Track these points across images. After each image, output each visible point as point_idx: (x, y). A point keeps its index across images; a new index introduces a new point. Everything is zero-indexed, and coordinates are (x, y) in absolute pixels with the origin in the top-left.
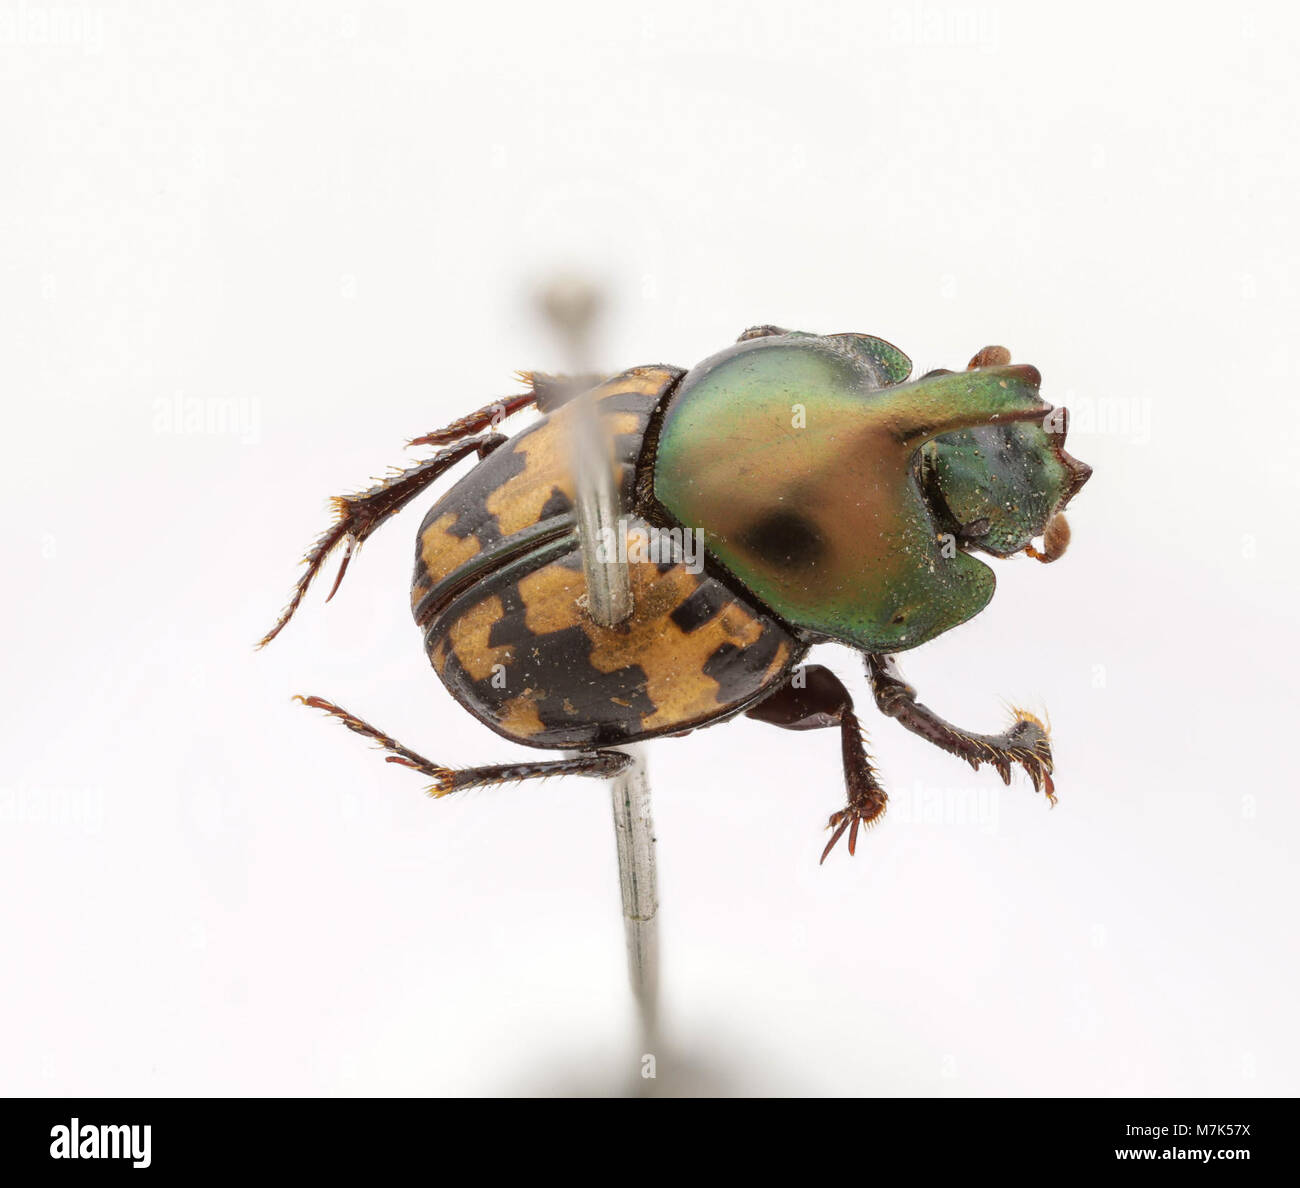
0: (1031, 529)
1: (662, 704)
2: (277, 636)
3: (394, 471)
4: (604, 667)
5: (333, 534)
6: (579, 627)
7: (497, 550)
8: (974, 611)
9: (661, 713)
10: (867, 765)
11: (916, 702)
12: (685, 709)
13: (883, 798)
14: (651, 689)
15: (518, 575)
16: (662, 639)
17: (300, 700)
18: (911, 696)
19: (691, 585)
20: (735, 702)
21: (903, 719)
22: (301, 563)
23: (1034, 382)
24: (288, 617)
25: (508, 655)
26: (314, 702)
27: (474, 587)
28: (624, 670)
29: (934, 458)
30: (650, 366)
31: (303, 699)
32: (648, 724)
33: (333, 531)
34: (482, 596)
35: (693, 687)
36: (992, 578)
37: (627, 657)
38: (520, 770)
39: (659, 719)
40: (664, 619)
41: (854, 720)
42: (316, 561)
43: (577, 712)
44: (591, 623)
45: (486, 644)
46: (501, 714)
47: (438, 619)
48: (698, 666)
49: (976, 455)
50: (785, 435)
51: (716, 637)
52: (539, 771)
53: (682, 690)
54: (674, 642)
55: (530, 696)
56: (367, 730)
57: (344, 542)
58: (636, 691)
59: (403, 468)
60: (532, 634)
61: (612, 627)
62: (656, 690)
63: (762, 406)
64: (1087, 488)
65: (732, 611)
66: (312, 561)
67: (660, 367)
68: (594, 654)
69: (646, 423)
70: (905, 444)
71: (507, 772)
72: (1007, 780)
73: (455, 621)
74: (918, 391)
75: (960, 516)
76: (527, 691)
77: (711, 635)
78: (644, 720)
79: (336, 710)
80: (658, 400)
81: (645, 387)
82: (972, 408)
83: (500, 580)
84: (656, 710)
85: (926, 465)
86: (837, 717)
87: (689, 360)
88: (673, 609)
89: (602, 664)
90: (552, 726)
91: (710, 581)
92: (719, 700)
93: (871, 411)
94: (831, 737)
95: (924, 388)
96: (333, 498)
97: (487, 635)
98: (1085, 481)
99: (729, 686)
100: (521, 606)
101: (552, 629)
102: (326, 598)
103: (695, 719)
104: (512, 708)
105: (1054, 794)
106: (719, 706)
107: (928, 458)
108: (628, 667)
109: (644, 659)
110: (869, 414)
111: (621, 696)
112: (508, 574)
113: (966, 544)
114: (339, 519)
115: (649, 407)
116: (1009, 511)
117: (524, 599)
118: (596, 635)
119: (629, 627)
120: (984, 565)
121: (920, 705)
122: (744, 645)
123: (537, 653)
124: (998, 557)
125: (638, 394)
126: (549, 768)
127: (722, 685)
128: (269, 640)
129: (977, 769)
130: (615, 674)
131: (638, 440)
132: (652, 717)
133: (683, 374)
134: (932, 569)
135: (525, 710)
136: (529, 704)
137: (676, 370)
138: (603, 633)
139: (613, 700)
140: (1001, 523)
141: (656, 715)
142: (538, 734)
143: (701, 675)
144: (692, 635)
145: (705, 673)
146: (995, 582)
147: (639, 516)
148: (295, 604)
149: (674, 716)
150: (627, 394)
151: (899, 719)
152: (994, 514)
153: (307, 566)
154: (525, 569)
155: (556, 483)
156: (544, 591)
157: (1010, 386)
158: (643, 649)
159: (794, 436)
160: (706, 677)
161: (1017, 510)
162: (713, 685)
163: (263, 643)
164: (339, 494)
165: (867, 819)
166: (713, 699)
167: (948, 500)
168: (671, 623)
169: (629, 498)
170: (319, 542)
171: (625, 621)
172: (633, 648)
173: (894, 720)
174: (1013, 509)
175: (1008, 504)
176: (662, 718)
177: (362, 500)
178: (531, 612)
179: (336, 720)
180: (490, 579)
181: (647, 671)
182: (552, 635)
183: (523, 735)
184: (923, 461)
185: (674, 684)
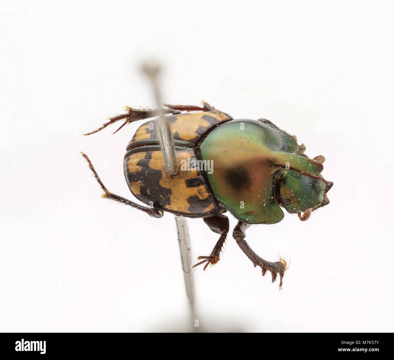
0: (303, 209)
1: (173, 203)
2: (90, 135)
3: (147, 108)
4: (162, 185)
5: (121, 116)
6: (161, 171)
7: (153, 140)
8: (272, 223)
9: (172, 206)
10: (221, 249)
11: (244, 239)
12: (178, 208)
13: (218, 259)
14: (172, 197)
15: (154, 150)
16: (180, 185)
17: (81, 153)
18: (244, 236)
19: (195, 175)
20: (194, 213)
21: (238, 242)
22: (108, 119)
23: (320, 169)
24: (96, 131)
25: (140, 169)
26: (85, 156)
27: (142, 147)
28: (166, 189)
29: (284, 176)
30: (224, 113)
31: (83, 153)
32: (167, 207)
33: (122, 115)
34: (142, 150)
35: (183, 203)
36: (283, 217)
37: (169, 185)
38: (126, 201)
39: (171, 207)
40: (183, 180)
41: (226, 235)
42: (113, 121)
43: (150, 194)
44: (164, 172)
45: (136, 163)
46: (131, 185)
47: (130, 151)
48: (186, 198)
49: (298, 182)
50: (242, 148)
51: (195, 192)
52: (132, 204)
53: (179, 202)
54: (183, 188)
55: (140, 183)
56: (93, 170)
57: (124, 120)
58: (167, 196)
59: (150, 108)
60: (149, 167)
61: (169, 175)
62: (173, 198)
63: (241, 137)
64: (325, 207)
65: (202, 187)
66: (111, 120)
67: (226, 115)
68: (161, 180)
69: (211, 127)
70: (273, 167)
71: (123, 200)
72: (264, 274)
73: (134, 153)
74: (285, 155)
75: (282, 195)
76: (140, 182)
77: (194, 191)
78: (167, 205)
79: (89, 161)
80: (219, 123)
81: (218, 117)
82: (297, 167)
83: (149, 148)
84: (171, 204)
85: (281, 177)
86: (222, 233)
87: (236, 117)
88: (187, 179)
89: (162, 184)
90: (143, 195)
91: (201, 176)
92: (189, 210)
93: (269, 153)
94: (217, 236)
95: (287, 155)
96: (127, 107)
97: (138, 161)
98: (326, 205)
99: (193, 208)
100: (150, 158)
101: (154, 168)
102: (113, 133)
103: (180, 212)
104: (135, 184)
105: (281, 287)
106: (188, 212)
107: (282, 175)
108: (168, 188)
109: (173, 189)
110: (268, 154)
111: (163, 196)
112: (151, 148)
113: (281, 204)
114: (127, 113)
115: (214, 123)
116: (299, 202)
117: (152, 157)
118: (164, 175)
119: (173, 178)
120: (283, 212)
121: (245, 240)
122: (201, 198)
123: (147, 172)
124: (288, 212)
125: (215, 118)
126: (135, 205)
127: (191, 206)
128: (87, 135)
129: (255, 266)
130: (163, 189)
131: (205, 130)
132: (169, 205)
133: (231, 119)
134: (265, 205)
135: (137, 186)
136: (139, 185)
137: (230, 118)
138: (166, 176)
139: (161, 196)
140: (295, 204)
141: (170, 205)
142: (138, 195)
143: (186, 201)
144: (188, 188)
145: (187, 201)
146: (283, 218)
147: (194, 150)
148: (100, 129)
149: (175, 209)
150: (213, 117)
151: (237, 241)
152: (294, 200)
153: (109, 121)
154: (156, 149)
155: (178, 130)
156: (157, 156)
157: (312, 167)
158: (174, 185)
159: (244, 149)
160: (187, 202)
161: (302, 202)
162: (188, 205)
163: (85, 135)
164: (129, 106)
165: (212, 263)
166: (187, 209)
167: (281, 189)
168: (185, 182)
169: (194, 144)
170: (116, 116)
171: (173, 175)
172: (171, 184)
173: (235, 241)
174: (301, 201)
175: (300, 199)
176: (172, 207)
177: (134, 111)
178: (152, 160)
179: (88, 163)
180: (147, 147)
181: (172, 192)
182: (153, 170)
183: (135, 193)
184: (280, 175)
185: (178, 199)
